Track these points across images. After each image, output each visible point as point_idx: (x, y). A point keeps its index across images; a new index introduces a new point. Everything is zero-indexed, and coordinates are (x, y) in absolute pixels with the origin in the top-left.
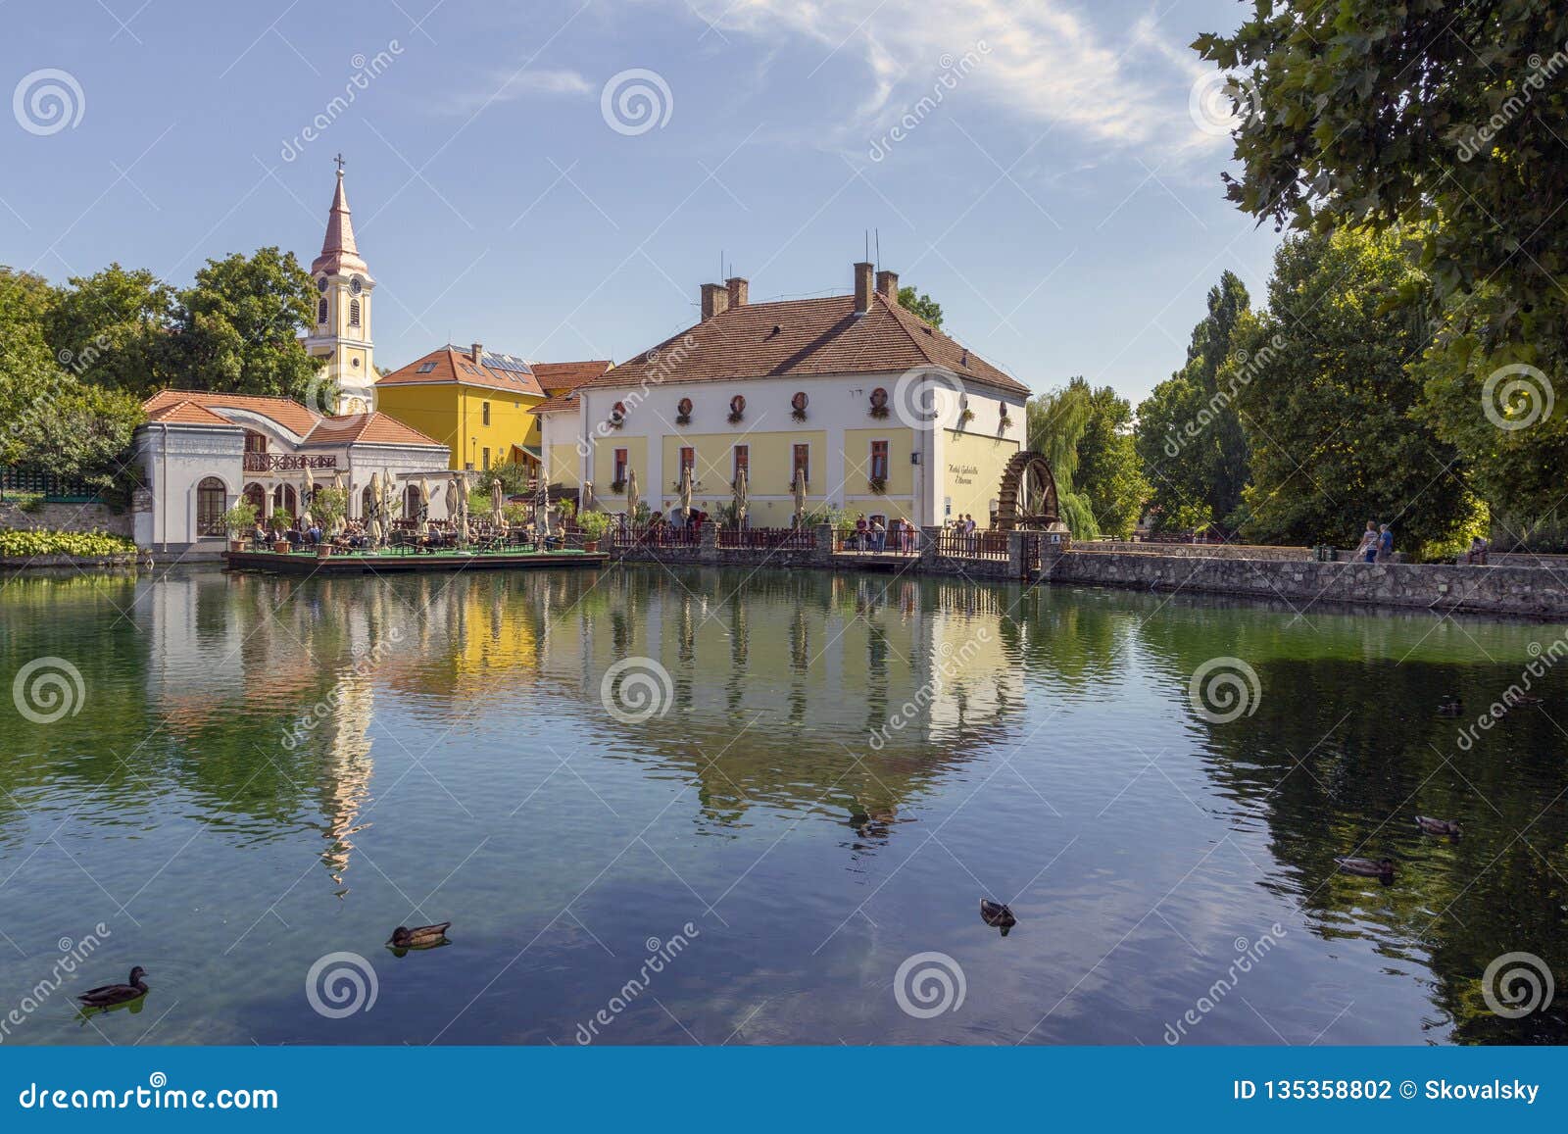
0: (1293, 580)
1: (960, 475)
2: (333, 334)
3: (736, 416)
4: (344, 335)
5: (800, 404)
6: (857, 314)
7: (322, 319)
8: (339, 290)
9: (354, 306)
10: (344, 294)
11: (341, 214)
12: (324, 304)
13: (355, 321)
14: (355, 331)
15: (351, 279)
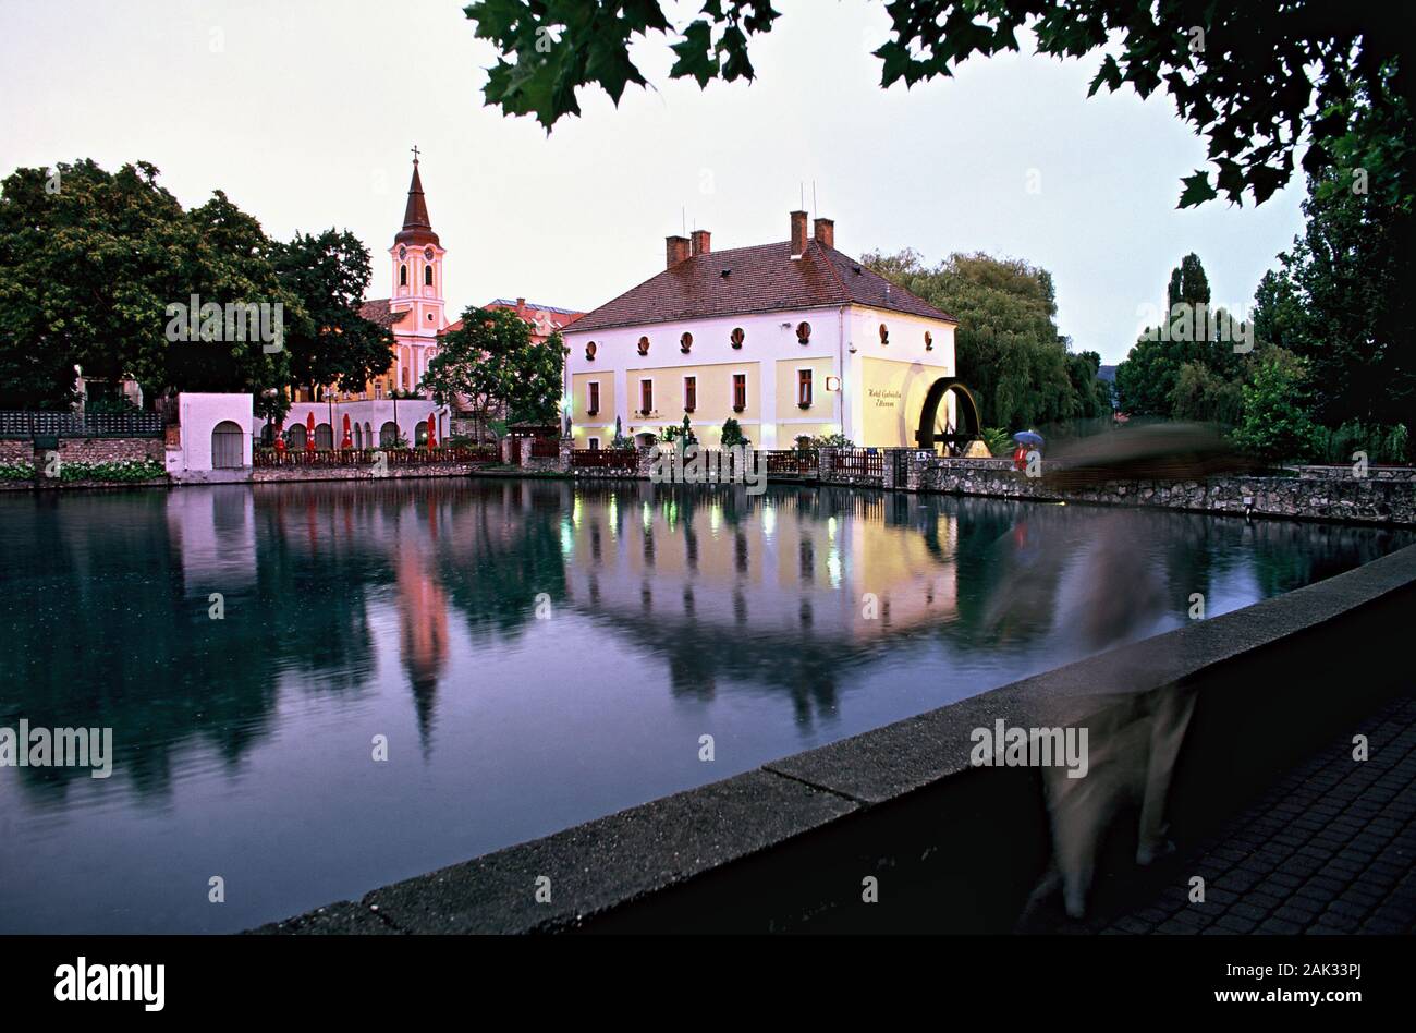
0: (1117, 494)
1: (881, 398)
2: (412, 294)
3: (686, 351)
4: (420, 294)
5: (738, 338)
6: (793, 257)
7: (404, 282)
8: (415, 258)
9: (429, 270)
10: (419, 261)
11: (416, 194)
12: (404, 269)
13: (429, 282)
14: (429, 291)
15: (424, 248)
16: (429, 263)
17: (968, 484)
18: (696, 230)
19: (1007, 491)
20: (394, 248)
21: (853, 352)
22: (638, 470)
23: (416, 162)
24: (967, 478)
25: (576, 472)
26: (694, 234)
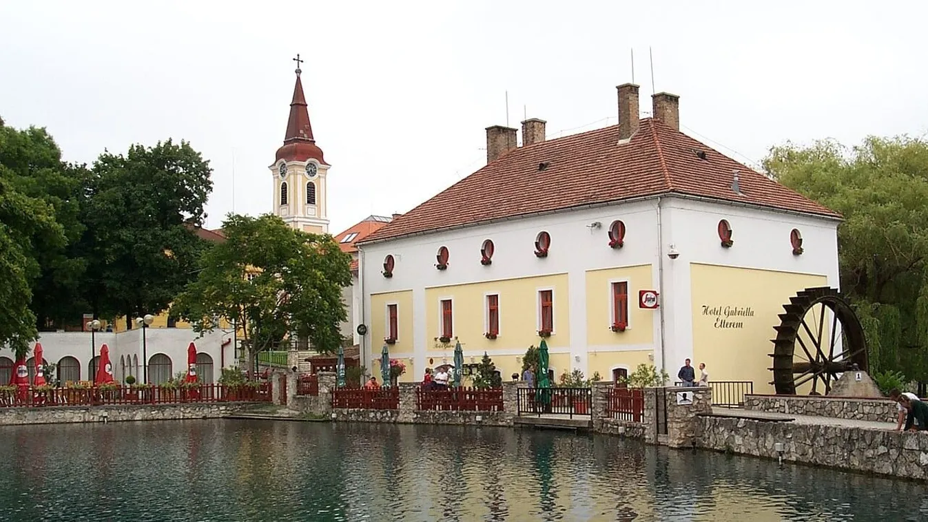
1: (722, 318)
2: (292, 214)
3: (486, 262)
4: (300, 214)
5: (543, 245)
6: (621, 142)
7: (284, 201)
8: (295, 174)
9: (311, 188)
10: (300, 178)
11: (299, 106)
12: (284, 187)
13: (311, 200)
14: (311, 210)
15: (306, 163)
16: (312, 179)
17: (738, 440)
18: (528, 118)
19: (781, 454)
20: (274, 165)
21: (674, 256)
22: (398, 413)
23: (298, 72)
24: (737, 430)
25: (334, 416)
26: (525, 123)
